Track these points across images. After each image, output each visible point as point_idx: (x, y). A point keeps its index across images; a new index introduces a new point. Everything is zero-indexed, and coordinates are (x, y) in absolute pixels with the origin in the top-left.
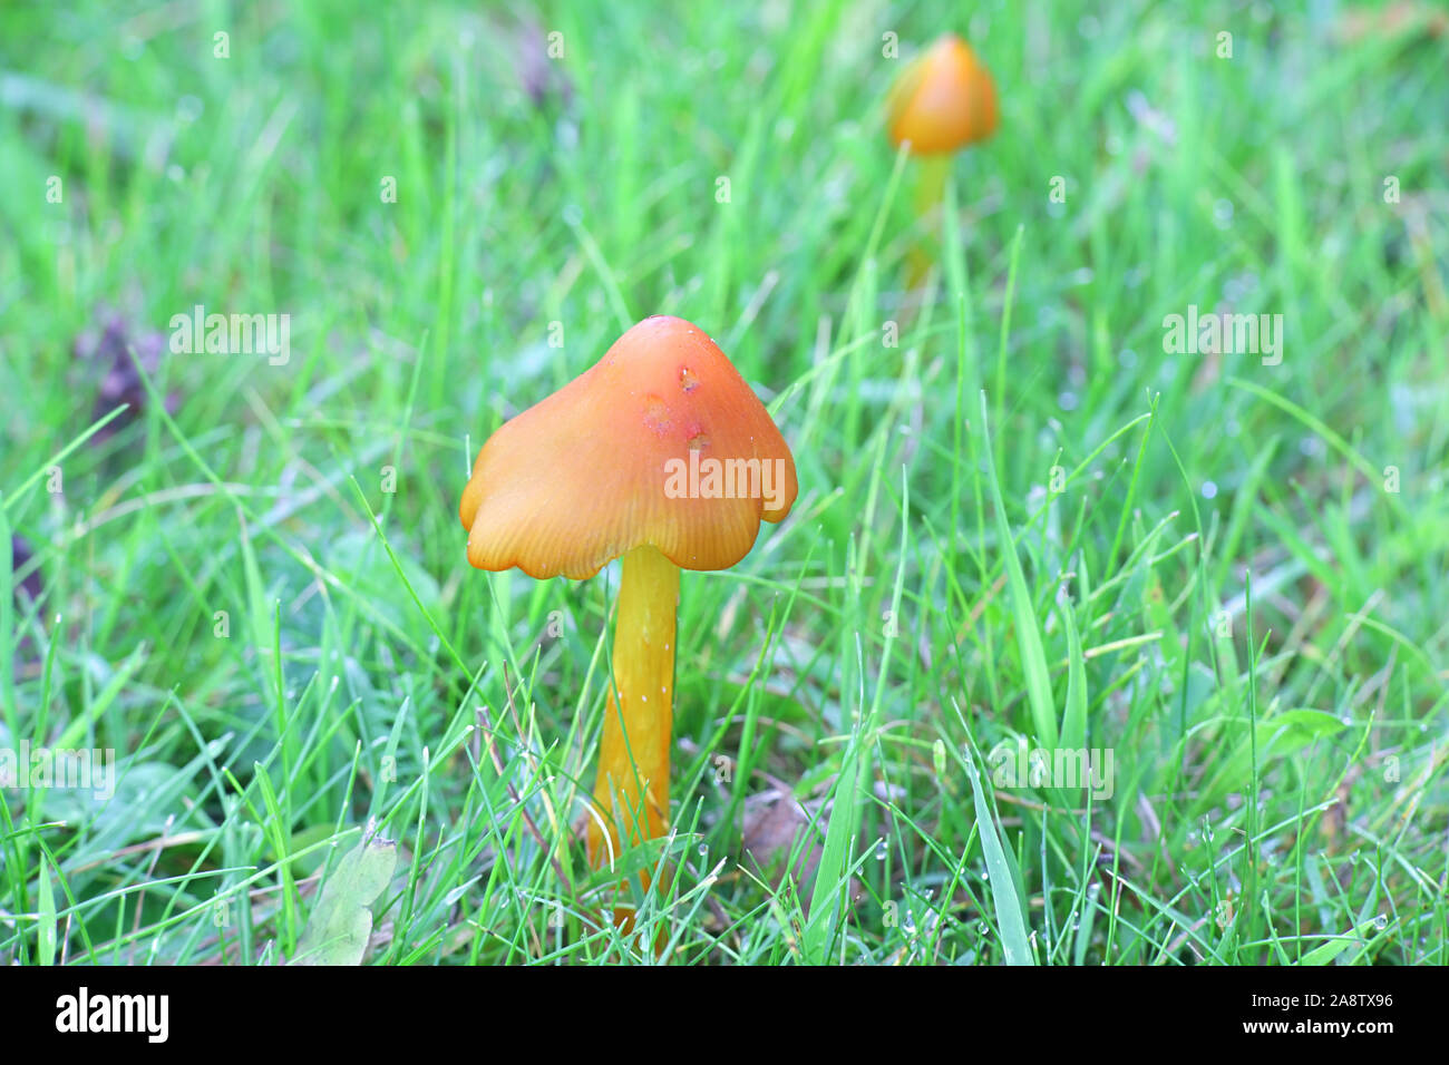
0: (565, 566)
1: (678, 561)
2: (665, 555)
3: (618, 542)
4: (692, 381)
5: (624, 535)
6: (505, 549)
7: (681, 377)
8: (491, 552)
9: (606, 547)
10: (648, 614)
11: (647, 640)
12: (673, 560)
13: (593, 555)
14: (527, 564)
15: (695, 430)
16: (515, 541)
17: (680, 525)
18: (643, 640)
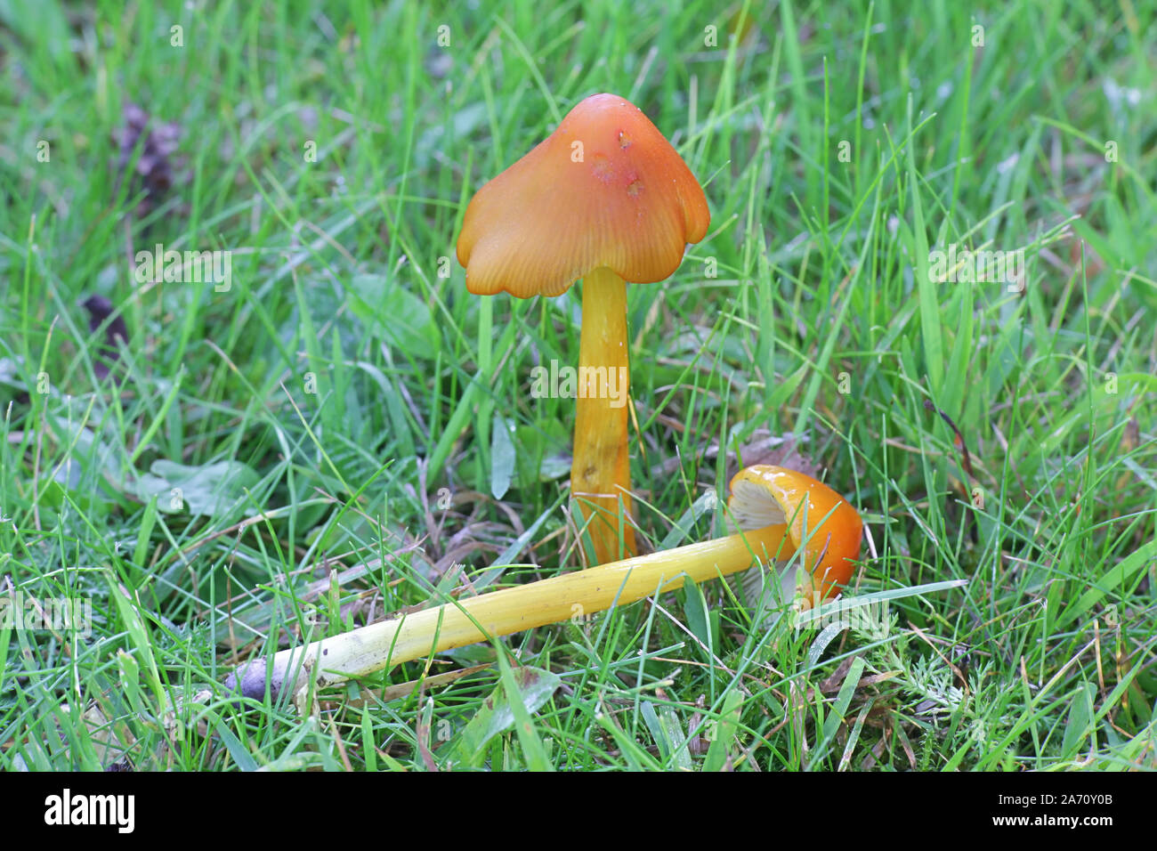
0: (541, 288)
1: (626, 279)
2: (618, 274)
3: (581, 266)
4: (627, 141)
5: (584, 261)
6: (494, 279)
7: (619, 139)
8: (484, 281)
9: (571, 270)
10: (605, 320)
11: (606, 340)
12: (623, 277)
13: (562, 277)
14: (513, 288)
15: (632, 177)
16: (503, 271)
17: (626, 250)
18: (604, 342)
